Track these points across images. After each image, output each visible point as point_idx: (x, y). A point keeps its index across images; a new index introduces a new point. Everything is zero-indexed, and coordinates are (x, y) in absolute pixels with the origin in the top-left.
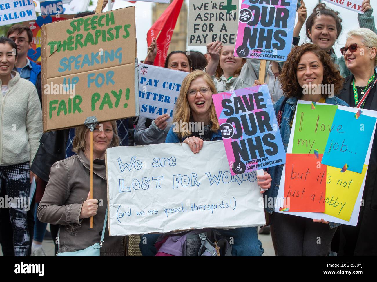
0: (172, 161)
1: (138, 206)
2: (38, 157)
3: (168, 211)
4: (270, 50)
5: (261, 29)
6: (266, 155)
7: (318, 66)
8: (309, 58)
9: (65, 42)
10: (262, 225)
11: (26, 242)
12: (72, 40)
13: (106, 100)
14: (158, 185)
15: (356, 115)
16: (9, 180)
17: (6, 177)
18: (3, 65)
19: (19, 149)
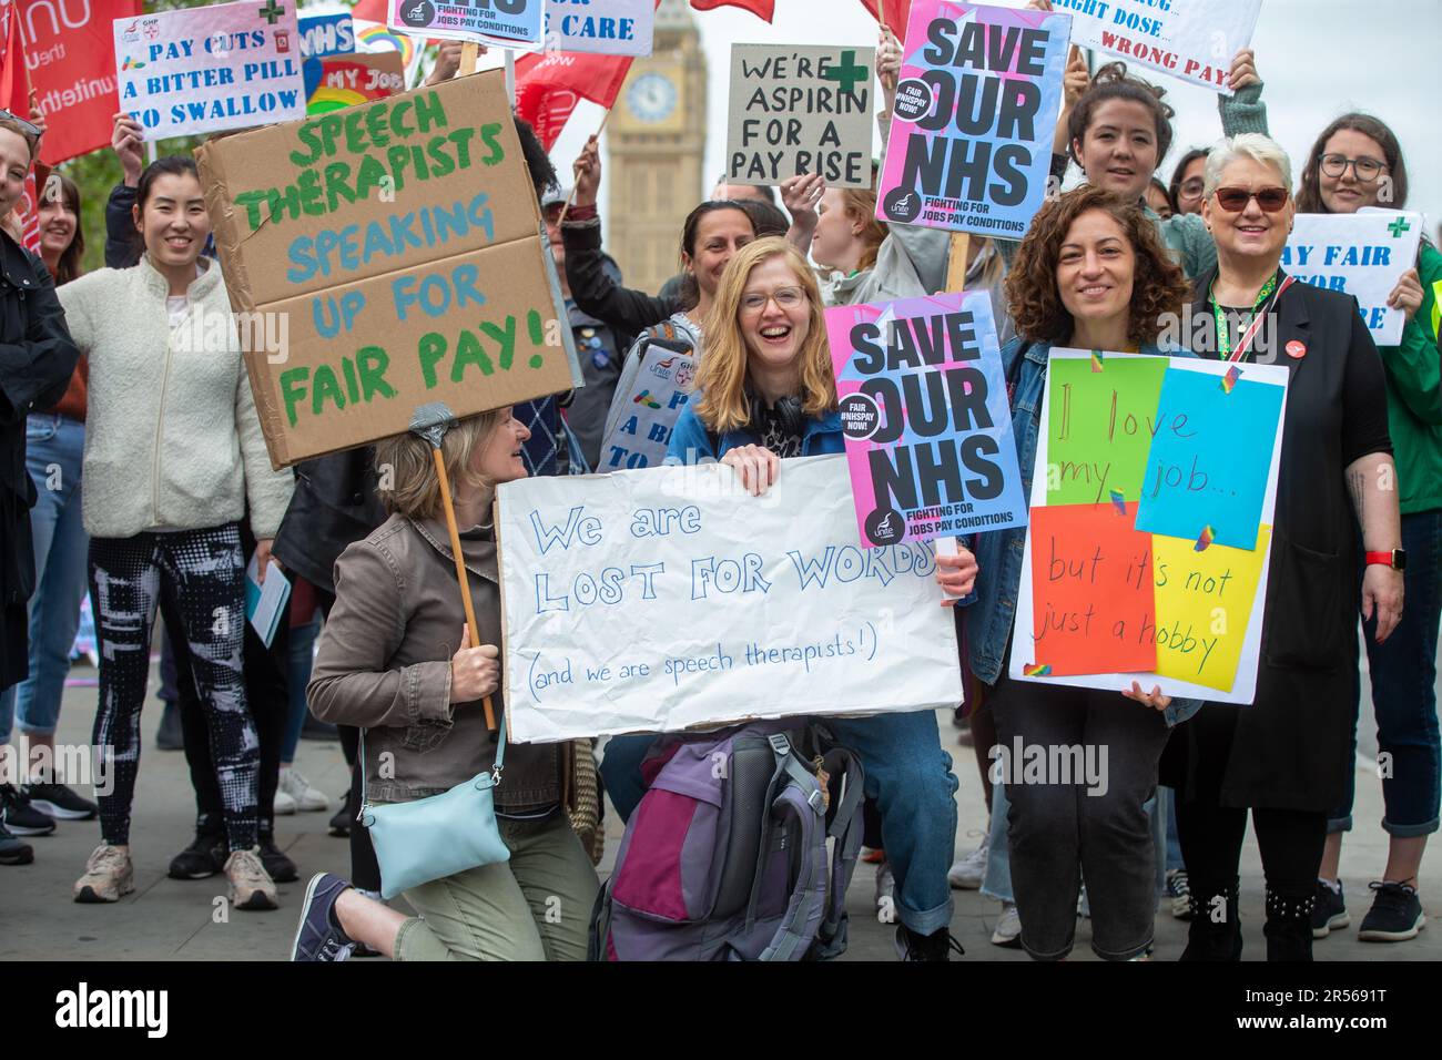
0: (687, 516)
1: (592, 655)
2: (295, 517)
3: (679, 666)
5: (956, 141)
6: (968, 498)
7: (1119, 251)
8: (1093, 226)
9: (291, 190)
11: (249, 751)
12: (316, 184)
13: (468, 350)
14: (648, 589)
15: (1224, 381)
16: (182, 577)
17: (173, 565)
18: (174, 238)
19: (208, 486)
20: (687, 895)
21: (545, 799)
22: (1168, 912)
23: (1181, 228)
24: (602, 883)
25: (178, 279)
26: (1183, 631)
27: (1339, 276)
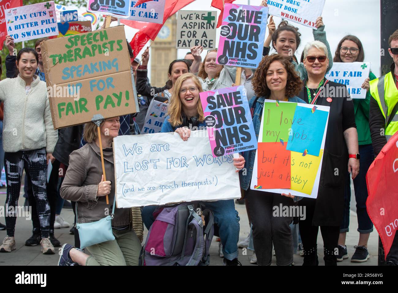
0: (166, 146)
1: (140, 184)
3: (163, 187)
4: (245, 59)
5: (237, 42)
6: (241, 142)
7: (283, 72)
8: (276, 65)
9: (65, 55)
10: (238, 198)
11: (48, 211)
12: (72, 53)
13: (109, 100)
14: (155, 166)
15: (312, 110)
16: (30, 162)
17: (28, 159)
18: (27, 70)
19: (37, 138)
20: (165, 249)
21: (126, 224)
22: (299, 255)
23: (302, 66)
24: (142, 246)
25: (28, 81)
26: (298, 178)
27: (347, 79)
